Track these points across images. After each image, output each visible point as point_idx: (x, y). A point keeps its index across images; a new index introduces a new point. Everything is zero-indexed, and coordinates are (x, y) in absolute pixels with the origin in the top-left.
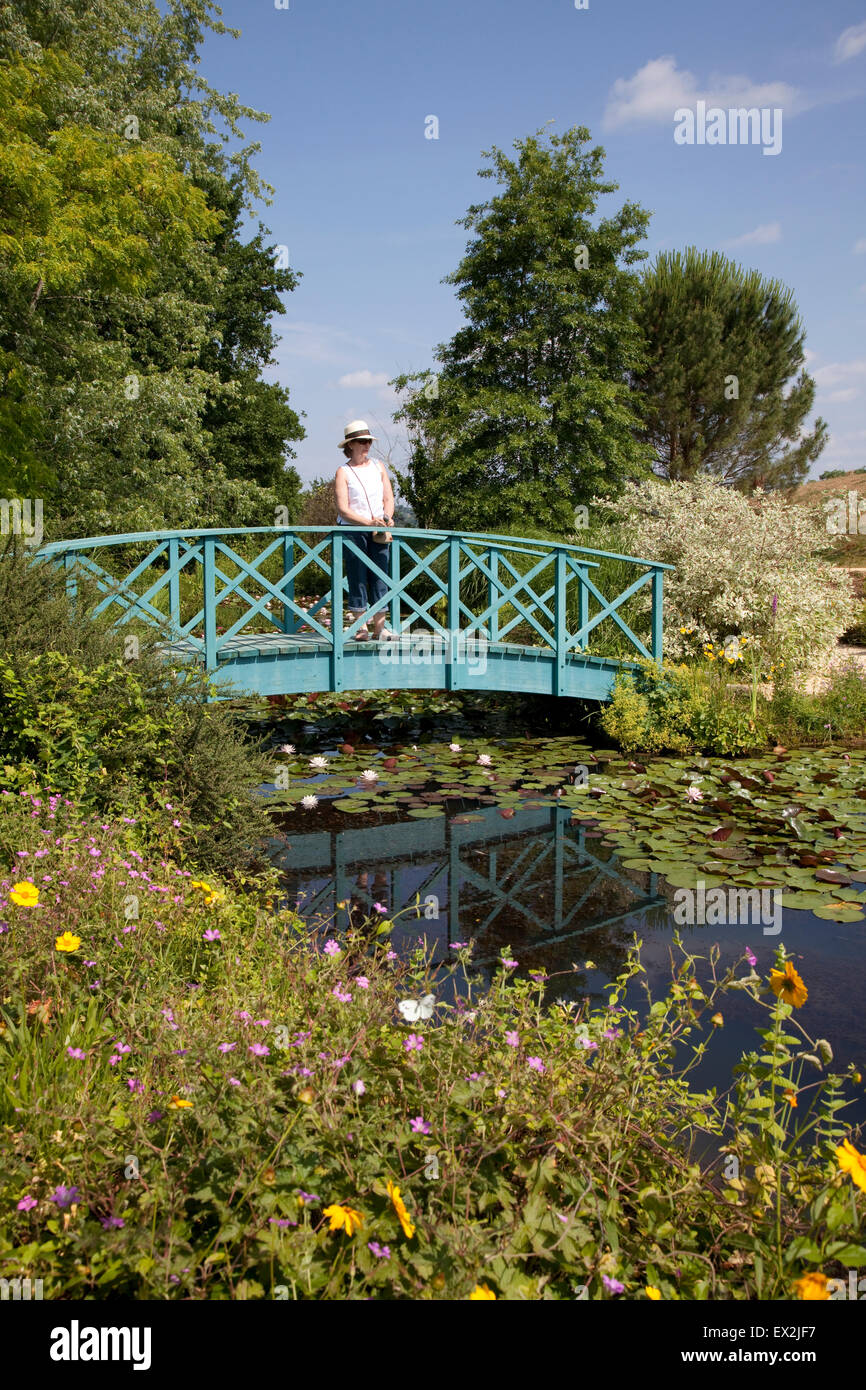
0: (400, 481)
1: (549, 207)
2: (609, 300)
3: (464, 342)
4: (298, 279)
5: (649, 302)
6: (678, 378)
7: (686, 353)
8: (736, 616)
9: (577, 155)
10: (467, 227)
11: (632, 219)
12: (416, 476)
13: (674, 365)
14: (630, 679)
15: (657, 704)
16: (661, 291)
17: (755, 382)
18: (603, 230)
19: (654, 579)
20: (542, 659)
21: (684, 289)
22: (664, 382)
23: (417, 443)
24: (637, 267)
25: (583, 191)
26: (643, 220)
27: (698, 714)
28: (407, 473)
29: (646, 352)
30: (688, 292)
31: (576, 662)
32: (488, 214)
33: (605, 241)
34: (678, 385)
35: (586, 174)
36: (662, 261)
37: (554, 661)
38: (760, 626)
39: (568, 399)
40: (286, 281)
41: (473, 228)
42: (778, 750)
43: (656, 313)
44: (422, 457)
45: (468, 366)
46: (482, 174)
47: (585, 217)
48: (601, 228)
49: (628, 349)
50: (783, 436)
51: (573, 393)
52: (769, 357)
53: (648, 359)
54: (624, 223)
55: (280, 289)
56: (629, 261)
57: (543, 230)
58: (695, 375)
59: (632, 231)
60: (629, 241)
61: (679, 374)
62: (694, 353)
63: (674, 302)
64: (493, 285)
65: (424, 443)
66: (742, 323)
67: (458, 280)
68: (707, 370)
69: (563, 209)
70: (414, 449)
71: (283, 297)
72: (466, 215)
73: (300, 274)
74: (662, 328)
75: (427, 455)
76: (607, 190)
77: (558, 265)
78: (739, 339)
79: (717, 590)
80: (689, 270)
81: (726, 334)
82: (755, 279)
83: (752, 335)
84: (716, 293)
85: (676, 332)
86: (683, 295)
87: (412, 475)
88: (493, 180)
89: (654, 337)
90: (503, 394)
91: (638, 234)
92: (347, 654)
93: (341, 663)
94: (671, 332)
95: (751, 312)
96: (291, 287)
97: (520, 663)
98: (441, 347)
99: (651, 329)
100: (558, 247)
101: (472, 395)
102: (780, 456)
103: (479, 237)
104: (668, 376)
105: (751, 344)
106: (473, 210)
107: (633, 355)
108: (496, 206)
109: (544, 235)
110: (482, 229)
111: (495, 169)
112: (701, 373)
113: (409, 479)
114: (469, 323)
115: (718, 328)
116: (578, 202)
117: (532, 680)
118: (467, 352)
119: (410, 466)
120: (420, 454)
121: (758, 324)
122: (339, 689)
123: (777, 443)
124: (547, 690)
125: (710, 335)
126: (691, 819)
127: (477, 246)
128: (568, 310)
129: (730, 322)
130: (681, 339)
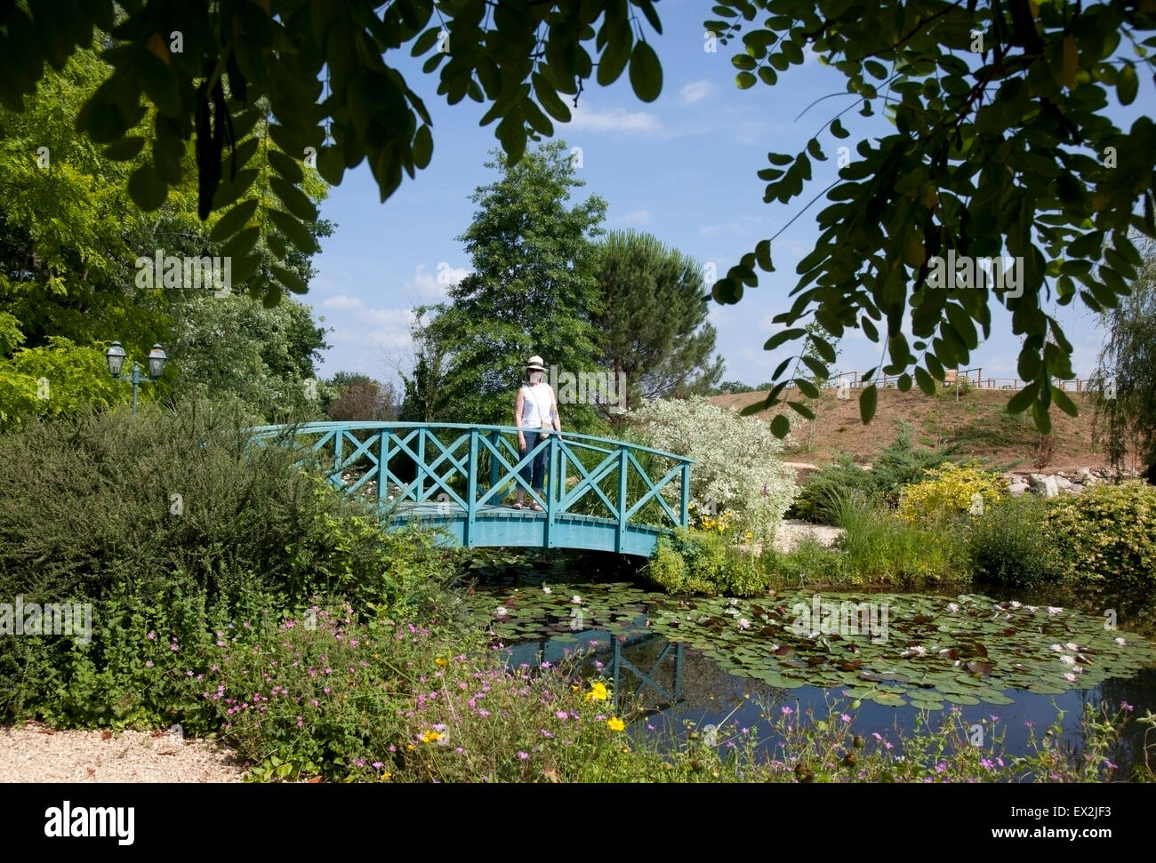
0: (407, 384)
1: (536, 192)
2: (576, 262)
3: (469, 285)
4: (334, 229)
5: (604, 264)
6: (624, 319)
7: (631, 303)
8: (723, 496)
9: (558, 159)
10: (474, 201)
11: (595, 205)
12: (419, 381)
13: (622, 310)
14: (669, 542)
15: (689, 559)
16: (612, 258)
17: (678, 326)
18: (576, 212)
19: (683, 470)
20: (609, 526)
21: (628, 257)
22: (615, 322)
23: (421, 356)
24: (596, 240)
25: (561, 184)
26: (603, 208)
27: (719, 567)
28: (412, 379)
29: (601, 299)
30: (631, 260)
31: (630, 528)
32: (490, 194)
33: (576, 220)
34: (624, 325)
35: (563, 172)
36: (612, 238)
37: (617, 528)
38: (739, 505)
39: (548, 331)
40: (325, 230)
41: (479, 202)
42: (772, 592)
43: (609, 272)
44: (424, 367)
45: (471, 301)
46: (487, 166)
47: (563, 202)
48: (574, 210)
49: (590, 296)
50: (696, 365)
51: (551, 326)
52: (687, 309)
53: (604, 306)
54: (590, 209)
55: (320, 235)
56: (592, 235)
57: (533, 208)
58: (637, 318)
59: (595, 214)
60: (594, 221)
61: (626, 317)
62: (637, 303)
63: (622, 266)
64: (494, 244)
65: (426, 356)
66: (668, 284)
67: (467, 239)
68: (645, 315)
69: (546, 194)
70: (418, 361)
71: (322, 241)
72: (475, 193)
73: (336, 225)
74: (612, 284)
75: (428, 366)
76: (578, 184)
77: (544, 235)
78: (665, 295)
79: (712, 479)
80: (630, 244)
81: (658, 291)
82: (676, 253)
83: (675, 293)
84: (652, 262)
85: (622, 287)
86: (627, 262)
87: (416, 380)
88: (495, 170)
89: (607, 289)
90: (500, 324)
91: (600, 216)
92: (478, 519)
93: (473, 526)
94: (619, 287)
95: (674, 277)
96: (328, 234)
97: (594, 529)
98: (453, 287)
99: (605, 284)
100: (543, 222)
101: (476, 323)
102: (693, 379)
103: (485, 210)
104: (618, 318)
105: (674, 299)
106: (479, 190)
107: (593, 301)
108: (496, 188)
109: (534, 212)
110: (486, 204)
111: (497, 163)
112: (641, 318)
113: (414, 383)
114: (474, 271)
115: (653, 286)
116: (557, 192)
117: (600, 541)
118: (470, 291)
119: (415, 373)
120: (423, 364)
121: (678, 286)
122: (471, 546)
123: (692, 370)
124: (610, 548)
125: (647, 291)
126: (751, 641)
127: (482, 215)
128: (551, 267)
129: (660, 282)
130: (626, 293)
